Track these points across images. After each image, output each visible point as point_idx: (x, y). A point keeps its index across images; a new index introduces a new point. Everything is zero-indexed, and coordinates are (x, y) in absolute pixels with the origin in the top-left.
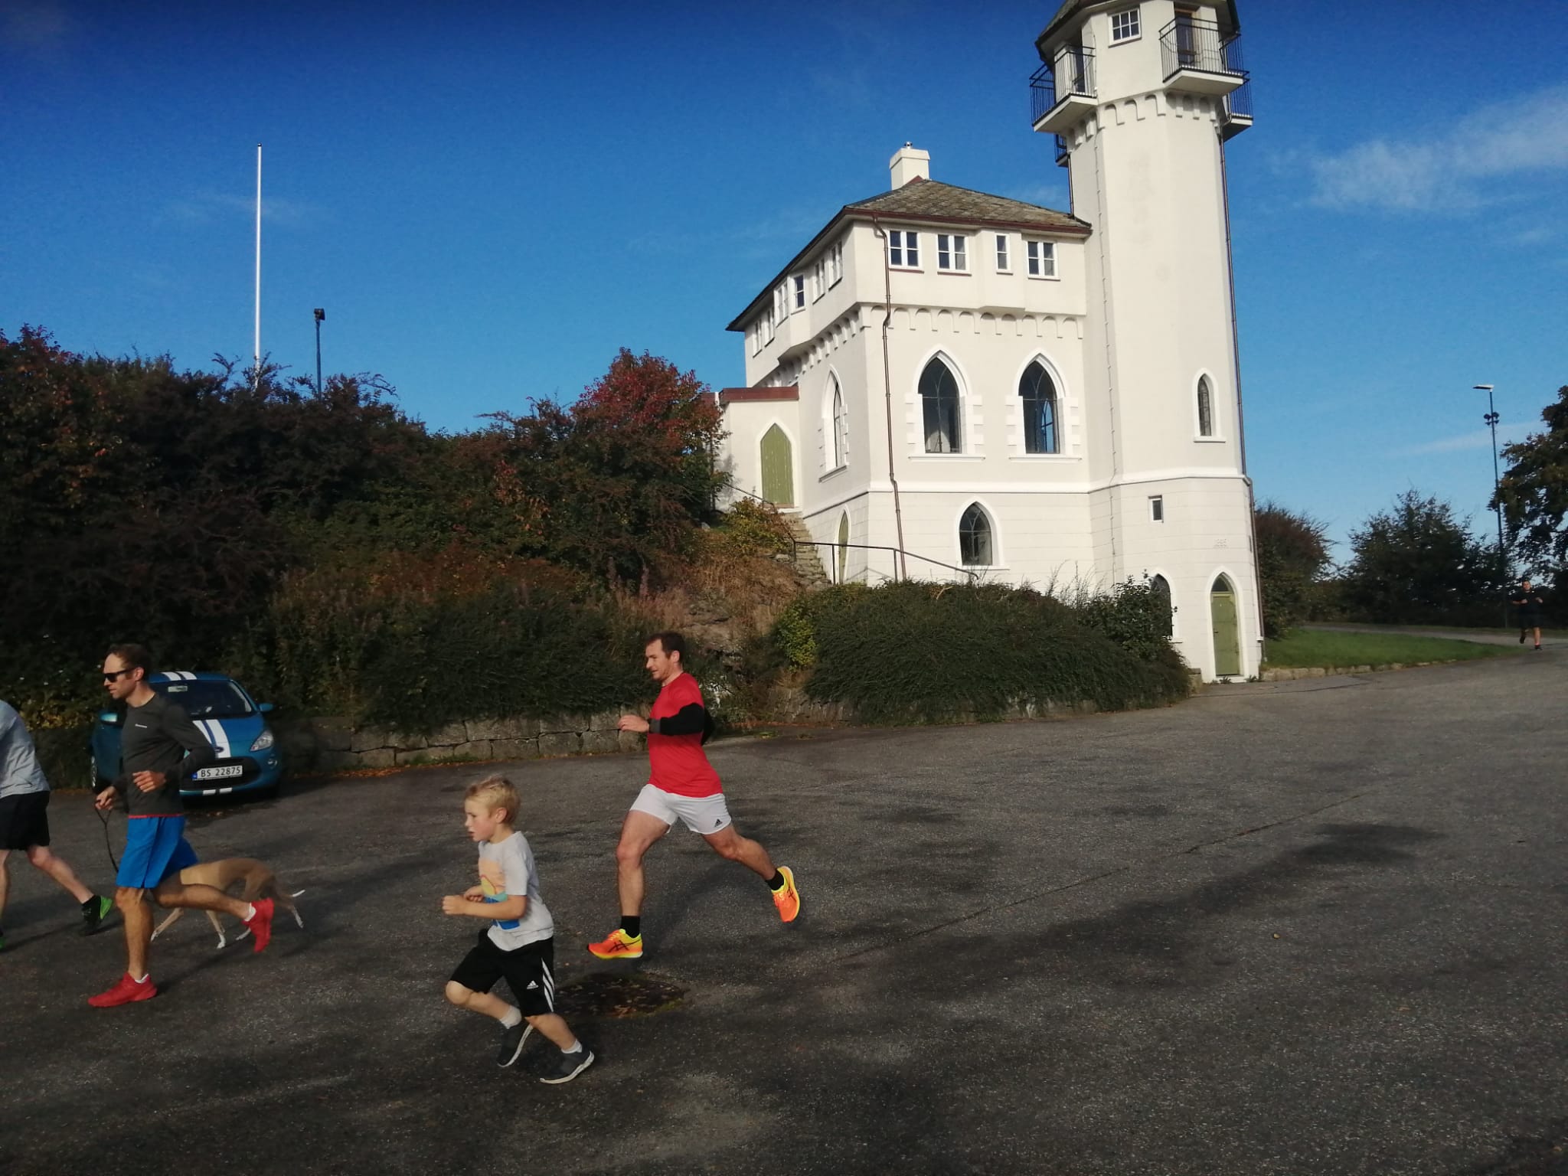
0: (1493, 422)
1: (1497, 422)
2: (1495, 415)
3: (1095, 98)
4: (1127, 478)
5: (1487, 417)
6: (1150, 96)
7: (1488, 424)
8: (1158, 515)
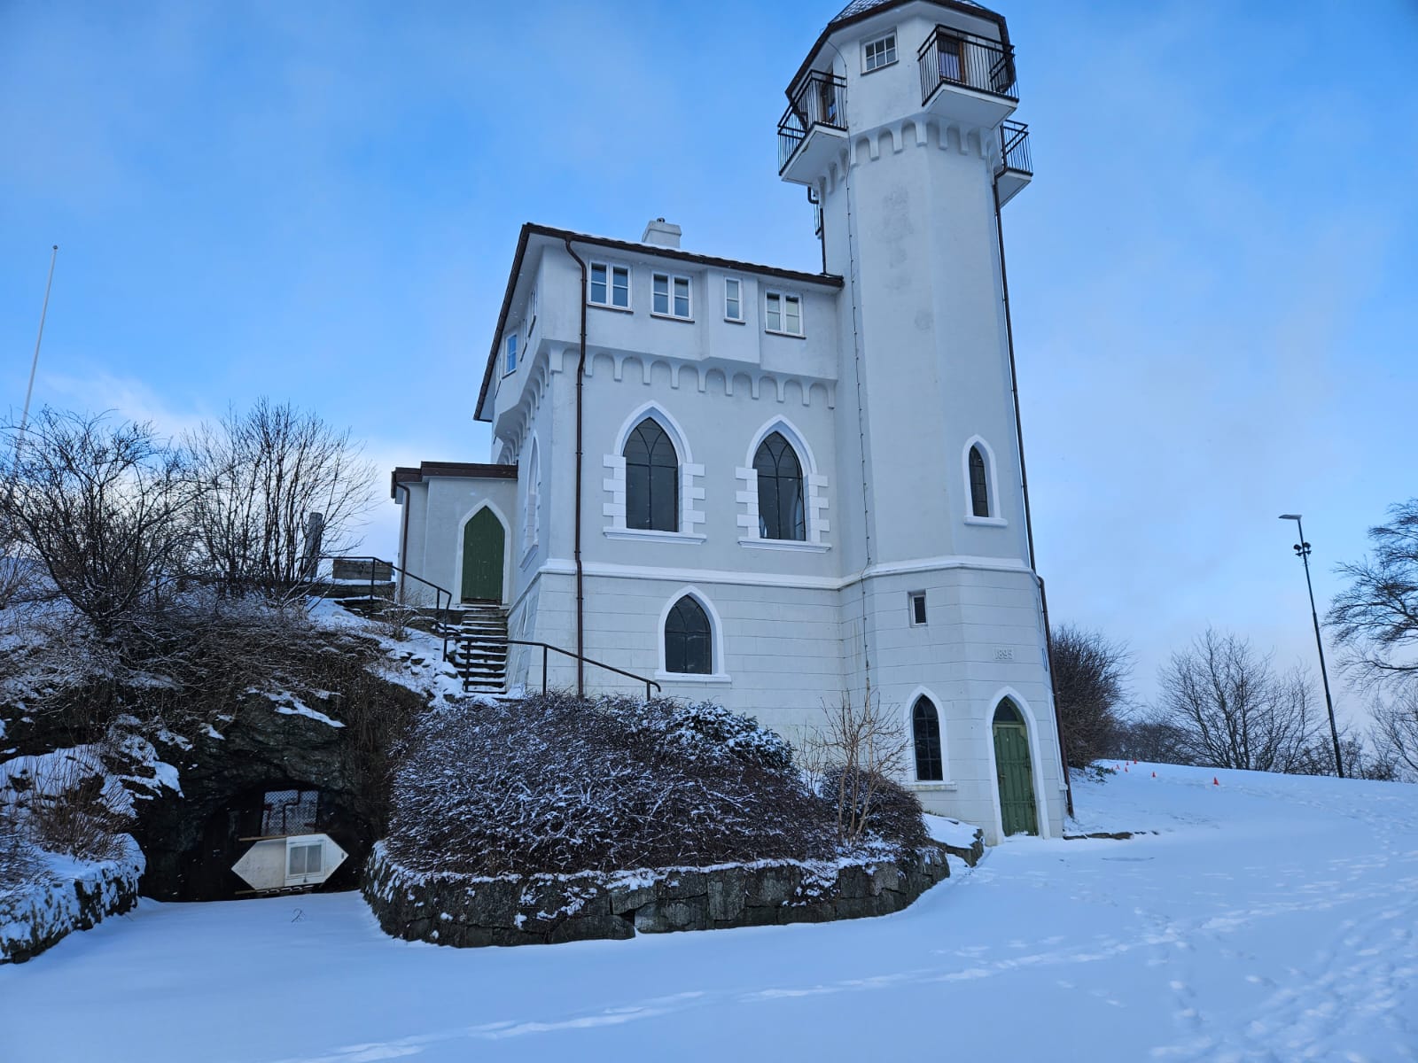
0: (1304, 552)
1: (1309, 552)
2: (1307, 545)
3: (845, 130)
4: (880, 568)
5: (1297, 547)
6: (908, 126)
7: (1299, 554)
8: (921, 616)
